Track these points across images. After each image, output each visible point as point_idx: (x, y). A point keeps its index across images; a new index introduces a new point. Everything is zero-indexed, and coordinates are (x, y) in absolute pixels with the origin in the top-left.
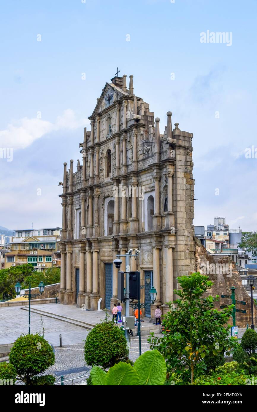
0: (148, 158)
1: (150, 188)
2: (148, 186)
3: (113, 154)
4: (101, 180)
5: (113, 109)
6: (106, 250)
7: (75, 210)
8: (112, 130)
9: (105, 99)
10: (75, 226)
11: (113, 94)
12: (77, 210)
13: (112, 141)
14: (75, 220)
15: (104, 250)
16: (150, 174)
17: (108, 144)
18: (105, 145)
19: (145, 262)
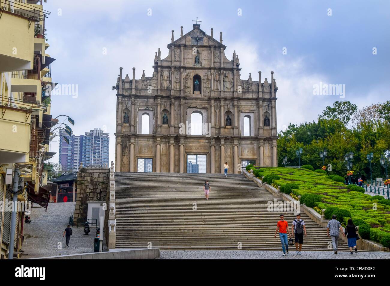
0: (248, 92)
1: (249, 110)
2: (248, 109)
3: (204, 80)
4: (187, 94)
5: (204, 48)
6: (194, 145)
7: (138, 111)
8: (201, 63)
9: (192, 37)
10: (138, 123)
11: (203, 38)
12: (139, 110)
13: (203, 70)
14: (138, 118)
15: (190, 145)
16: (251, 102)
17: (197, 70)
18: (193, 70)
19: (244, 155)
